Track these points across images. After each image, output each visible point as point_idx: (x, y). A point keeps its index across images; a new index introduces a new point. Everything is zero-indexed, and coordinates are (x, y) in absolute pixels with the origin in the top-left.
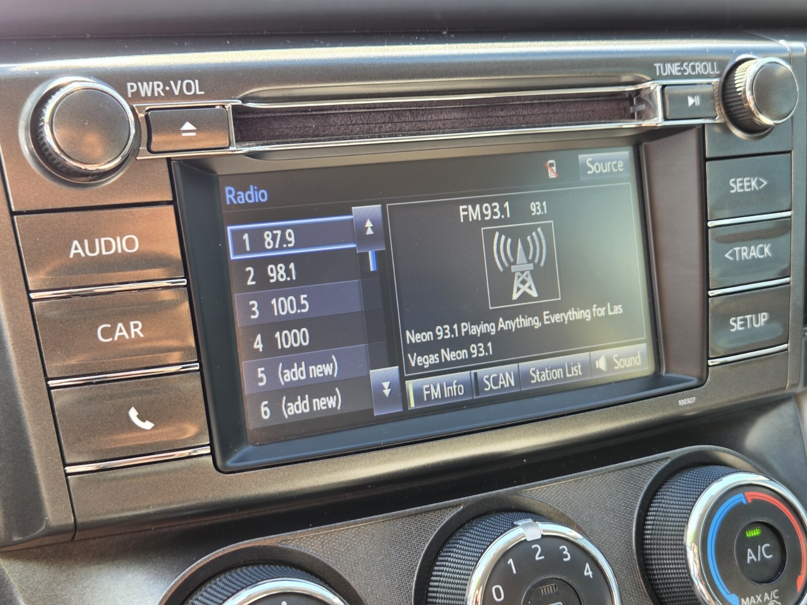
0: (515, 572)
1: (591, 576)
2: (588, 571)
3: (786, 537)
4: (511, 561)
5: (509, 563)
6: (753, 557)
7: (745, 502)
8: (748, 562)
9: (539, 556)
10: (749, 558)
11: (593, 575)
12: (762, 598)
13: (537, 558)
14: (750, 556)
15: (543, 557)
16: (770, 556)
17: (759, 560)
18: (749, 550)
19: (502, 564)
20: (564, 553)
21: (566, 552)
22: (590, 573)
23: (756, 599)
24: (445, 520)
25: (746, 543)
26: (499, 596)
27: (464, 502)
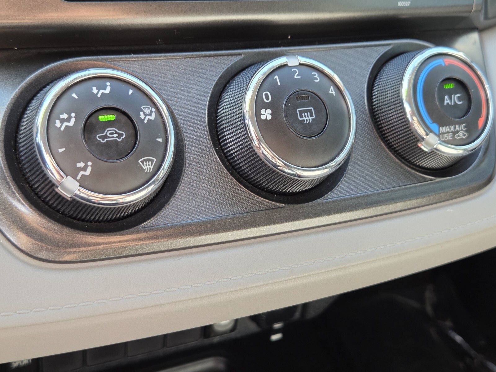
0: (279, 84)
1: (334, 95)
2: (332, 91)
3: (472, 91)
4: (276, 77)
5: (275, 78)
6: (449, 101)
7: (443, 65)
8: (445, 104)
10: (446, 102)
12: (455, 128)
13: (295, 77)
14: (447, 101)
15: (300, 77)
16: (460, 103)
17: (453, 104)
18: (446, 97)
19: (270, 79)
20: (315, 77)
21: (316, 76)
22: (334, 93)
23: (450, 129)
24: (231, 63)
25: (442, 93)
26: (268, 99)
27: (245, 53)
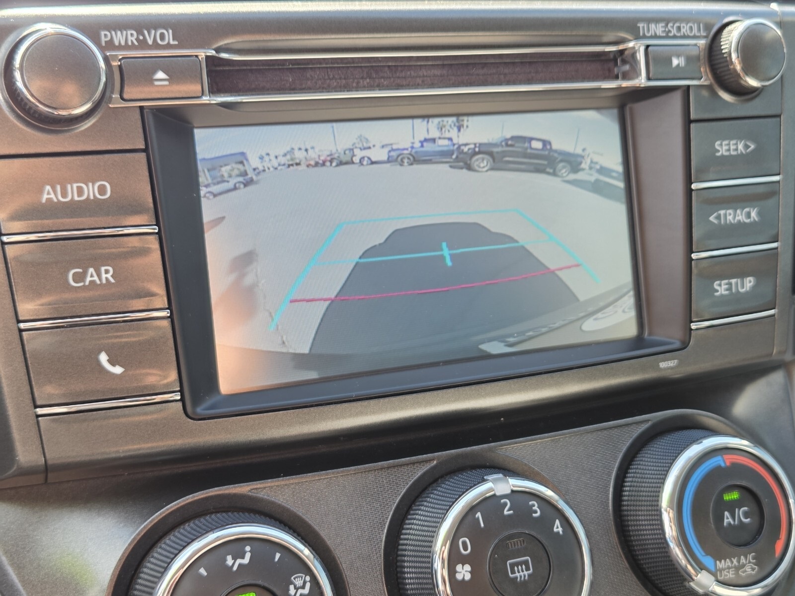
0: (482, 525)
1: (561, 533)
2: (558, 528)
3: (765, 501)
4: (479, 515)
5: (477, 516)
6: (731, 520)
7: (723, 465)
8: (725, 524)
9: (509, 510)
10: (726, 521)
11: (563, 532)
12: (739, 561)
13: (506, 512)
14: (728, 519)
15: (511, 512)
16: (748, 520)
17: (736, 523)
18: (726, 513)
19: (470, 518)
20: (533, 508)
21: (536, 508)
22: (560, 530)
23: (732, 562)
24: (418, 474)
25: (722, 506)
26: (465, 549)
27: (438, 458)
